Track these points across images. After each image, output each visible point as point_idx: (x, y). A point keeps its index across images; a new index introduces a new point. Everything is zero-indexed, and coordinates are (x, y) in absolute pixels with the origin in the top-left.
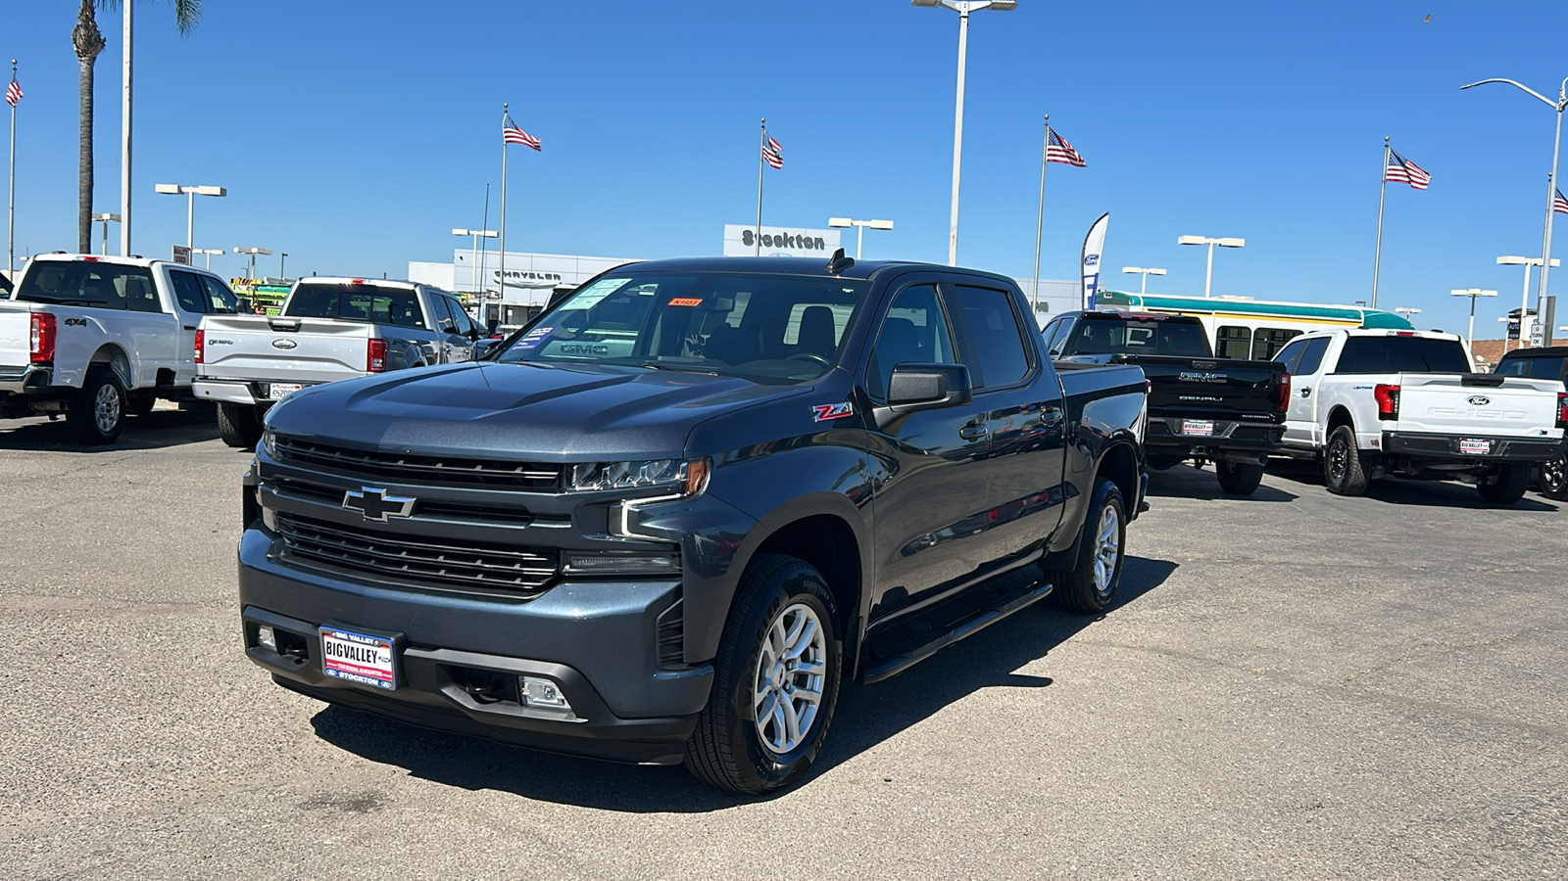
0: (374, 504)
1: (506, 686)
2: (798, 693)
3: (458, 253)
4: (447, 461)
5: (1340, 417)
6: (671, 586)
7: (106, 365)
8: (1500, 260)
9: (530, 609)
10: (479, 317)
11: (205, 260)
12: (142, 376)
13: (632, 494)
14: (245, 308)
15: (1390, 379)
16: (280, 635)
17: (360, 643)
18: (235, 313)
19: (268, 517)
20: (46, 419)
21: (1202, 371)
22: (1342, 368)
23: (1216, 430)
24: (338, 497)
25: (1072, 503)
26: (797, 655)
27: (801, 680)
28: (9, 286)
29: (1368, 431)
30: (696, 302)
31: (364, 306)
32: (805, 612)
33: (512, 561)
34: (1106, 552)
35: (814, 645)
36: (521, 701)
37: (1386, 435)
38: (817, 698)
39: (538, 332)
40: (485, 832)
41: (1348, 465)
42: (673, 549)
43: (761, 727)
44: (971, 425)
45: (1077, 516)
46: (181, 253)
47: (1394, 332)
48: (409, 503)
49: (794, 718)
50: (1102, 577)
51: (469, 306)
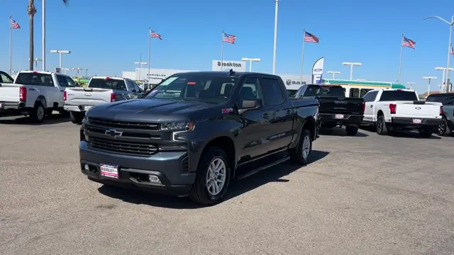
0: (112, 133)
1: (145, 177)
2: (219, 180)
3: (136, 69)
4: (130, 123)
5: (380, 113)
6: (185, 153)
7: (40, 102)
8: (436, 68)
9: (151, 158)
10: (142, 87)
11: (64, 72)
12: (50, 104)
13: (175, 131)
14: (77, 85)
15: (394, 103)
16: (90, 166)
17: (110, 168)
18: (74, 86)
19: (87, 138)
20: (24, 116)
21: (340, 100)
22: (382, 99)
23: (344, 117)
24: (104, 132)
25: (295, 135)
26: (218, 171)
27: (219, 178)
28: (13, 80)
29: (388, 117)
30: (194, 83)
31: (110, 84)
32: (220, 161)
33: (146, 147)
34: (306, 148)
35: (223, 169)
36: (149, 181)
37: (392, 118)
38: (223, 182)
39: (154, 91)
40: (141, 213)
41: (382, 126)
42: (185, 144)
43: (209, 188)
44: (266, 114)
45: (297, 139)
46: (58, 70)
47: (396, 89)
48: (121, 133)
49: (217, 187)
50: (305, 155)
51: (139, 84)
